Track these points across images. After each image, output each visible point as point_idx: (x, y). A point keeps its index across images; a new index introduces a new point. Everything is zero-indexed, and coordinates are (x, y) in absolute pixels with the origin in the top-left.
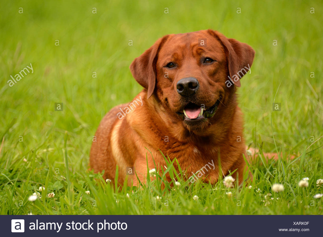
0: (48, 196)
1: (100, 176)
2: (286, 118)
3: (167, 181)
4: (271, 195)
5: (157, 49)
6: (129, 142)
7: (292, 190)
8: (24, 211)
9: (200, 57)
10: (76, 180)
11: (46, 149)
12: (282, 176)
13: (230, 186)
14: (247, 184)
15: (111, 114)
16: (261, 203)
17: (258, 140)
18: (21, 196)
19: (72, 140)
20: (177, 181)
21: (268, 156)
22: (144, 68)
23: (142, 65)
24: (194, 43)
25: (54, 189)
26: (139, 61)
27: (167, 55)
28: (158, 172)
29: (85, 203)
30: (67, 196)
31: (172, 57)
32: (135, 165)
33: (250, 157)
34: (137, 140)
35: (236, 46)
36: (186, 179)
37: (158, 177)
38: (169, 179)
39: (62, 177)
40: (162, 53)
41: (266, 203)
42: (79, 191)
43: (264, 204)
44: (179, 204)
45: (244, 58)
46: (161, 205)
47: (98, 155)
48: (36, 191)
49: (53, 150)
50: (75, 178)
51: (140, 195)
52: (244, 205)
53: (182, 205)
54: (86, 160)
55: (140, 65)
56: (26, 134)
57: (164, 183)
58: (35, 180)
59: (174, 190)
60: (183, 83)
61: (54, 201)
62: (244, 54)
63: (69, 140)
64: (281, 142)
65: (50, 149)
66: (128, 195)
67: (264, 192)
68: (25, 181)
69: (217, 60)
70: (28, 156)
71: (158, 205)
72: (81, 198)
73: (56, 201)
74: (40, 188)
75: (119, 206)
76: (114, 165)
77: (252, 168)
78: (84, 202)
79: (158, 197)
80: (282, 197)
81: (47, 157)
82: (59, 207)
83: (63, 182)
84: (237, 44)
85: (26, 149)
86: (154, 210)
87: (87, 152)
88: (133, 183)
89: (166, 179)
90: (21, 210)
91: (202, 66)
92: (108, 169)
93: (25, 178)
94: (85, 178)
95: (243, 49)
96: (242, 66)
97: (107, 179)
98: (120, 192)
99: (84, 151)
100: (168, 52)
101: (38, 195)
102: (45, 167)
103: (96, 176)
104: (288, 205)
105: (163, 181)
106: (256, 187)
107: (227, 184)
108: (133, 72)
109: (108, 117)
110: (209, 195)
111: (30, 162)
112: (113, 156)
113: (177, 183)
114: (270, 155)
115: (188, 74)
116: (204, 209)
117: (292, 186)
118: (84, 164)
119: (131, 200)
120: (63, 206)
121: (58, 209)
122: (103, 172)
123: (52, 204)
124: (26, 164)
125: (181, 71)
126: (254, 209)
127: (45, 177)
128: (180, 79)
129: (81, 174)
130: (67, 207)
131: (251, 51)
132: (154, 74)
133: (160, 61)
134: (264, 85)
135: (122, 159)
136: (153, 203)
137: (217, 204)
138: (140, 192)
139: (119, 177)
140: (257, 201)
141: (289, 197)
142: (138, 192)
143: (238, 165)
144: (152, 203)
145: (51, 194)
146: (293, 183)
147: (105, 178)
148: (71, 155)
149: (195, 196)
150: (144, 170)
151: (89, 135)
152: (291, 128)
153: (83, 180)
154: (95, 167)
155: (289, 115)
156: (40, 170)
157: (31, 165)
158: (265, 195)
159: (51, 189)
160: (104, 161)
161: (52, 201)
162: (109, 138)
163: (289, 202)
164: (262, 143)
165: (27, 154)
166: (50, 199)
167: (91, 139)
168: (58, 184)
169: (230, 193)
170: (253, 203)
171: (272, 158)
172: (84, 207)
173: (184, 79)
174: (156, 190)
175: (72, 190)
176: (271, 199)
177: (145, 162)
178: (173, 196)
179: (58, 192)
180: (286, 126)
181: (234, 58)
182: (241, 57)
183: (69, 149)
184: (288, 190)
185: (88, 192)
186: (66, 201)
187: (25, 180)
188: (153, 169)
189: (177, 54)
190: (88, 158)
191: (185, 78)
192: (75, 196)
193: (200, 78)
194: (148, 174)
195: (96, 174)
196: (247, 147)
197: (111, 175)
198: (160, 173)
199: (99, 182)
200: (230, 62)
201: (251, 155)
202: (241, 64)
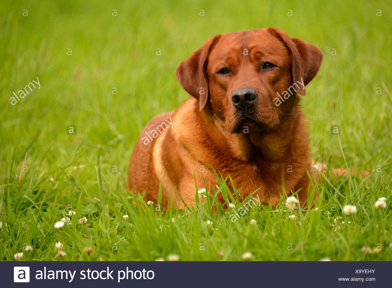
0: (80, 222)
1: (140, 197)
2: (358, 128)
3: (220, 203)
4: (342, 218)
5: (207, 52)
6: (174, 158)
7: (366, 213)
8: (51, 240)
9: (259, 62)
10: (112, 202)
11: (77, 166)
12: (355, 196)
13: (293, 208)
14: (314, 205)
15: (153, 125)
16: (331, 228)
17: (326, 153)
18: (47, 222)
19: (107, 155)
20: (231, 202)
21: (338, 172)
22: (194, 73)
23: (191, 71)
24: (252, 45)
25: (87, 214)
26: (187, 65)
27: (220, 59)
28: (208, 193)
29: (123, 230)
30: (102, 222)
31: (226, 62)
32: (181, 184)
33: (316, 173)
34: (185, 156)
35: (301, 47)
36: (241, 201)
37: (209, 198)
38: (222, 200)
39: (95, 198)
40: (213, 56)
41: (336, 228)
42: (115, 216)
43: (333, 229)
44: (234, 230)
45: (310, 61)
46: (213, 231)
47: (138, 172)
48: (65, 215)
49: (84, 168)
50: (112, 200)
51: (188, 220)
52: (310, 231)
53: (238, 231)
54: (124, 178)
55: (188, 70)
56: (52, 148)
57: (216, 205)
58: (63, 203)
59: (228, 213)
60: (240, 94)
61: (86, 227)
62: (310, 56)
63: (103, 155)
64: (353, 155)
65: (81, 166)
66: (173, 219)
67: (333, 214)
68: (52, 204)
69: (278, 65)
70: (56, 174)
71: (209, 231)
72: (118, 224)
73: (89, 227)
74: (70, 212)
75: (164, 232)
76: (157, 184)
77: (319, 187)
78: (122, 228)
79: (208, 222)
80: (354, 220)
81: (78, 176)
82: (92, 234)
83: (96, 205)
84: (302, 45)
85: (53, 167)
86: (205, 237)
87: (125, 169)
88: (179, 206)
89: (218, 200)
90: (48, 238)
91: (261, 73)
92: (149, 189)
93: (52, 200)
94: (122, 200)
95: (310, 51)
96: (308, 70)
97: (149, 200)
98: (164, 216)
99: (121, 168)
100: (220, 55)
101: (68, 221)
102: (76, 187)
103: (135, 197)
104: (361, 230)
105: (215, 202)
106: (324, 209)
107: (290, 206)
108: (180, 78)
109: (149, 128)
110: (269, 220)
111: (58, 182)
112: (155, 175)
113: (231, 205)
114: (340, 171)
115: (245, 83)
116: (263, 235)
117: (366, 208)
118: (121, 183)
119: (177, 226)
120: (97, 233)
121: (91, 237)
122: (144, 193)
123: (85, 231)
124: (54, 184)
125: (237, 79)
126: (322, 235)
127: (75, 199)
128: (236, 89)
129: (118, 195)
130: (102, 234)
131: (319, 53)
132: (205, 81)
133: (211, 67)
134: (333, 88)
135: (166, 178)
136: (203, 229)
137: (278, 230)
138: (188, 216)
139: (163, 200)
140: (325, 226)
141: (363, 221)
142: (185, 217)
143: (303, 184)
144: (201, 228)
145: (83, 220)
146: (367, 204)
147: (146, 200)
148: (106, 173)
149: (253, 220)
150: (193, 190)
151: (126, 149)
152: (364, 139)
153: (121, 202)
154: (135, 187)
155: (361, 124)
156: (69, 191)
157: (59, 186)
158: (335, 219)
159: (83, 213)
160: (145, 180)
161: (84, 227)
162: (151, 153)
163: (363, 227)
164: (331, 157)
165: (54, 172)
166: (82, 225)
167: (129, 154)
168: (91, 208)
169: (293, 216)
170: (320, 228)
171: (343, 175)
172: (122, 235)
173: (239, 89)
174: (206, 214)
175: (108, 214)
176: (342, 223)
177: (193, 180)
178: (227, 220)
179: (91, 216)
180: (358, 137)
181: (299, 61)
182: (306, 60)
183: (103, 166)
184: (362, 211)
185: (126, 216)
186: (100, 227)
187: (51, 202)
188: (203, 189)
189: (232, 58)
190: (126, 177)
191: (241, 88)
192: (111, 221)
193: (259, 89)
194: (197, 194)
195: (135, 195)
196: (313, 162)
197: (154, 196)
198: (211, 194)
199: (140, 204)
200: (294, 66)
201: (317, 172)
202: (306, 69)
